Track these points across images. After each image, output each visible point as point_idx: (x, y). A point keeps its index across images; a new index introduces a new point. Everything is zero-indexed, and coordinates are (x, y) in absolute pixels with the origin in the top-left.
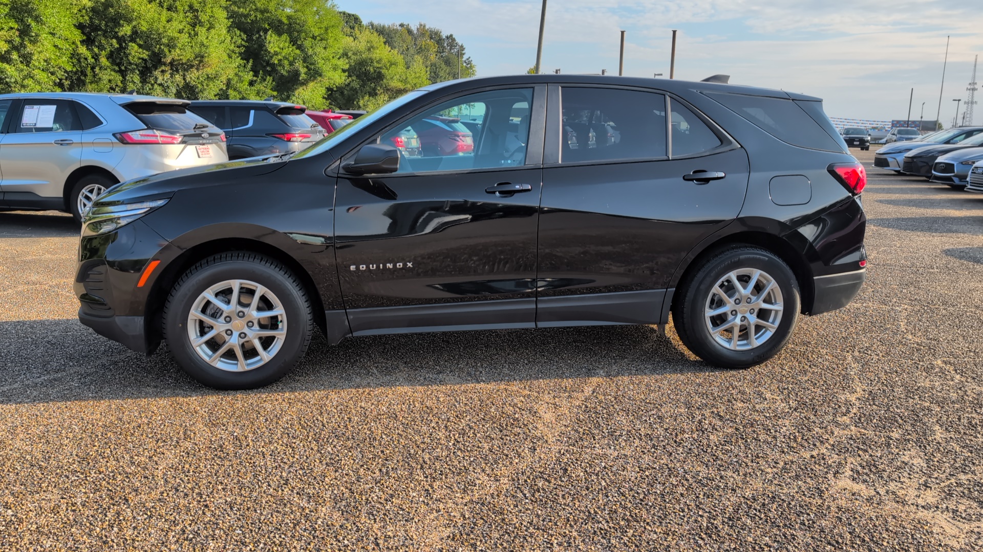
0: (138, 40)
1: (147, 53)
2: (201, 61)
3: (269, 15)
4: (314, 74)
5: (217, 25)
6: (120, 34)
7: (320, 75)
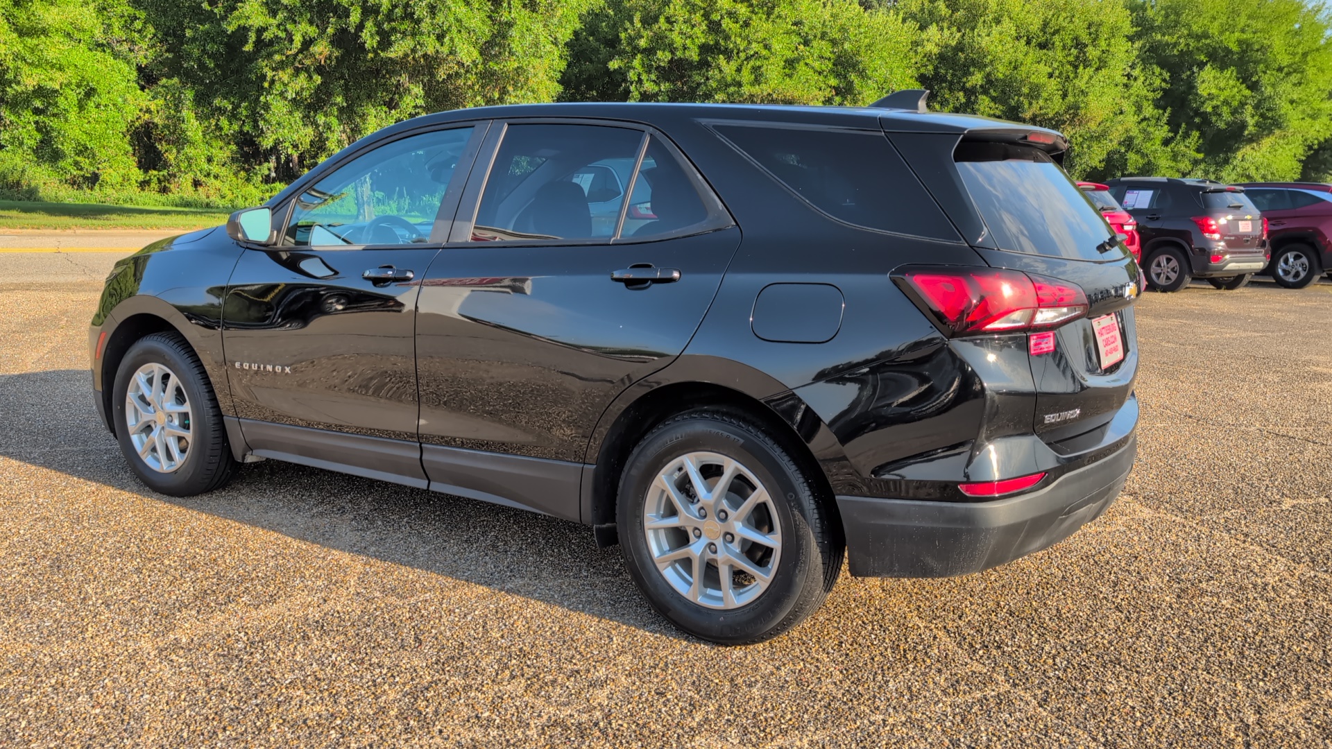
0: (992, 91)
1: (1001, 107)
2: (1076, 115)
3: (1208, 41)
4: (1270, 123)
5: (1112, 63)
6: (968, 85)
7: (1279, 126)
